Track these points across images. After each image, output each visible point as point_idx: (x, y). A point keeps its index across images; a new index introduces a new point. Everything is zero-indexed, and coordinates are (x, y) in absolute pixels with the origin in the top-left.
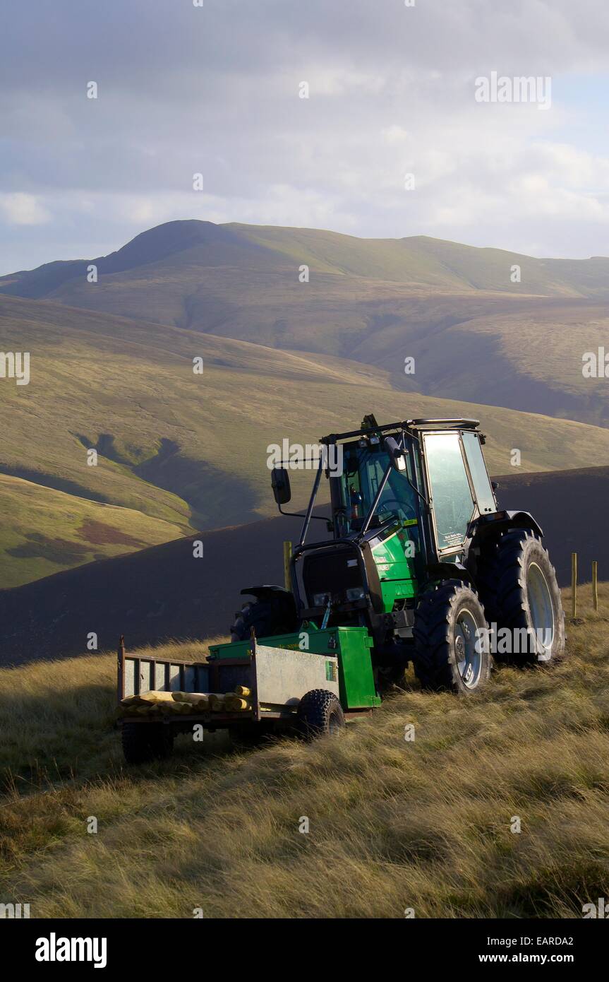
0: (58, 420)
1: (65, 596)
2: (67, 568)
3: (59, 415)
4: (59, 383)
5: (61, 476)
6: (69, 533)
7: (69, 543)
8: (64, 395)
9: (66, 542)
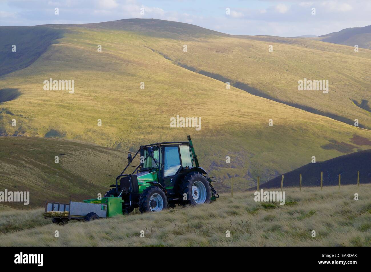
0: (345, 94)
1: (342, 166)
2: (345, 154)
3: (345, 92)
4: (346, 78)
5: (345, 117)
6: (347, 140)
7: (348, 145)
8: (348, 83)
9: (346, 144)
